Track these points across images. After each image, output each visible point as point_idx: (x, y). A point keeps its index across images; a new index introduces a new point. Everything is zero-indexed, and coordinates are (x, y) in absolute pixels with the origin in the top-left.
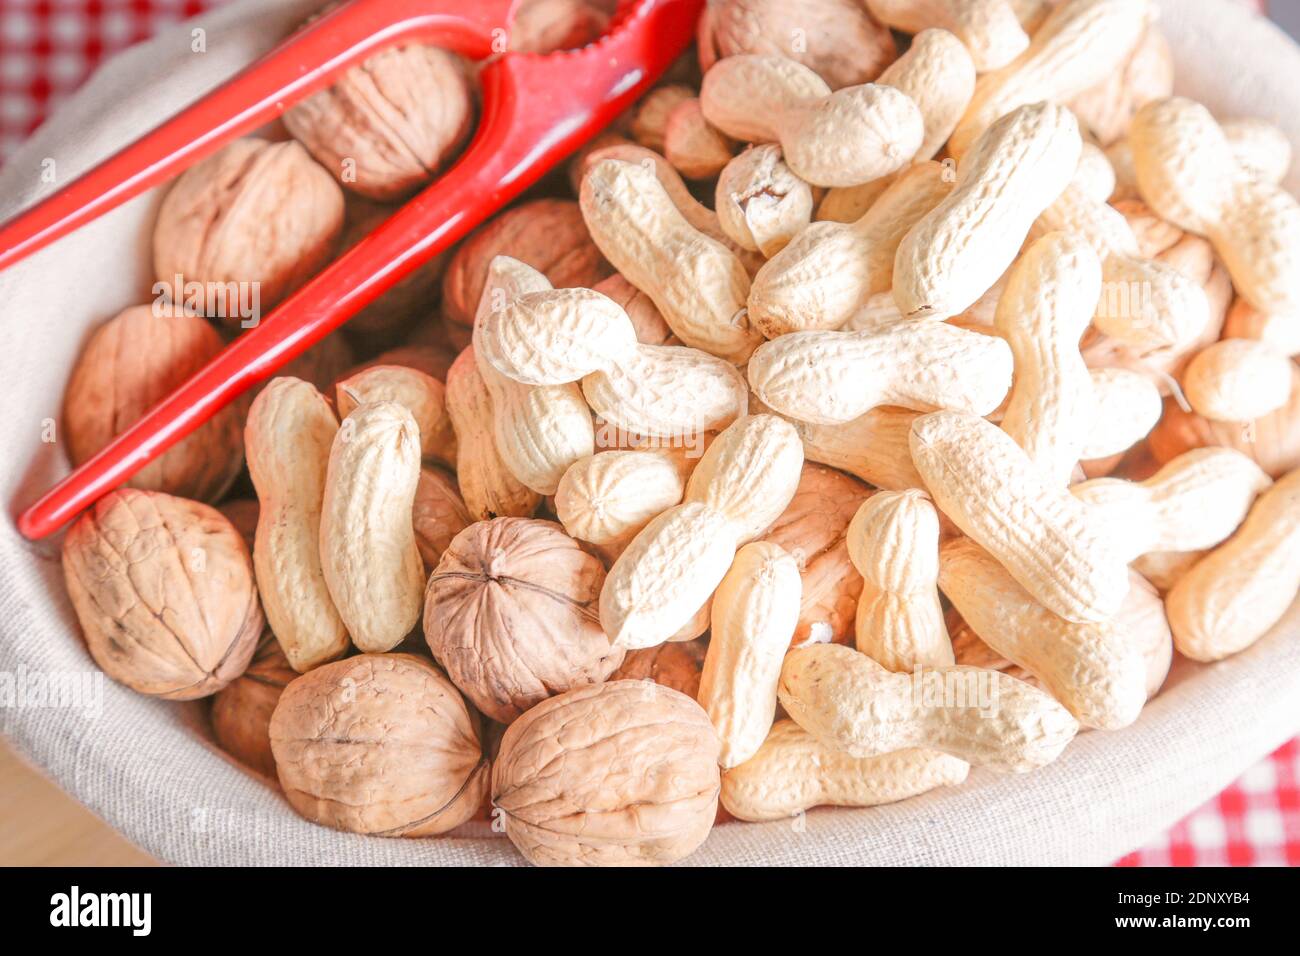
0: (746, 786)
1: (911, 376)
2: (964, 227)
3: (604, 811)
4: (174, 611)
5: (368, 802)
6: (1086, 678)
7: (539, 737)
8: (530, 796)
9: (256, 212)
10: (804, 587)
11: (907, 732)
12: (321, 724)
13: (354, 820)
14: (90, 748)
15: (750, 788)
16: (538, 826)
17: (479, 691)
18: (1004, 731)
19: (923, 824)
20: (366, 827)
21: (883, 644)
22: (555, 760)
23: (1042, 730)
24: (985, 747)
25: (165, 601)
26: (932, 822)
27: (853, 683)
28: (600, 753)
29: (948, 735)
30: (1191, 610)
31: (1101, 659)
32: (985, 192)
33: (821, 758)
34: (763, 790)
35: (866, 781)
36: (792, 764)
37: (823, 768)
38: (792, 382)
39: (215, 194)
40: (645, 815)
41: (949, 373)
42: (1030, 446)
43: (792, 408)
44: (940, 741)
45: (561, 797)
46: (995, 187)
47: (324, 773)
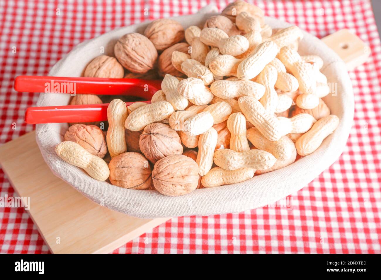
0: (207, 179)
1: (242, 89)
2: (253, 61)
3: (178, 177)
4: (88, 139)
5: (128, 180)
6: (279, 148)
7: (163, 163)
8: (162, 174)
9: (107, 68)
10: (218, 137)
11: (241, 162)
12: (119, 164)
13: (125, 184)
14: (70, 171)
15: (208, 180)
16: (164, 181)
17: (151, 158)
18: (262, 159)
19: (244, 186)
20: (127, 186)
21: (235, 147)
22: (167, 166)
23: (269, 158)
24: (258, 163)
25: (85, 137)
26: (246, 185)
27: (229, 153)
28: (176, 165)
29: (250, 163)
30: (300, 144)
31: (282, 144)
32: (257, 55)
33: (223, 174)
34: (210, 180)
35: (232, 178)
36: (216, 175)
37: (223, 175)
38: (218, 88)
39: (99, 64)
40: (186, 178)
41: (250, 88)
42: (265, 106)
43: (217, 93)
44: (248, 164)
45: (169, 174)
46: (260, 55)
47: (119, 174)
